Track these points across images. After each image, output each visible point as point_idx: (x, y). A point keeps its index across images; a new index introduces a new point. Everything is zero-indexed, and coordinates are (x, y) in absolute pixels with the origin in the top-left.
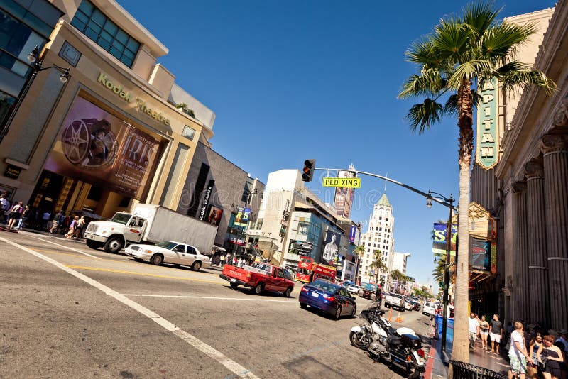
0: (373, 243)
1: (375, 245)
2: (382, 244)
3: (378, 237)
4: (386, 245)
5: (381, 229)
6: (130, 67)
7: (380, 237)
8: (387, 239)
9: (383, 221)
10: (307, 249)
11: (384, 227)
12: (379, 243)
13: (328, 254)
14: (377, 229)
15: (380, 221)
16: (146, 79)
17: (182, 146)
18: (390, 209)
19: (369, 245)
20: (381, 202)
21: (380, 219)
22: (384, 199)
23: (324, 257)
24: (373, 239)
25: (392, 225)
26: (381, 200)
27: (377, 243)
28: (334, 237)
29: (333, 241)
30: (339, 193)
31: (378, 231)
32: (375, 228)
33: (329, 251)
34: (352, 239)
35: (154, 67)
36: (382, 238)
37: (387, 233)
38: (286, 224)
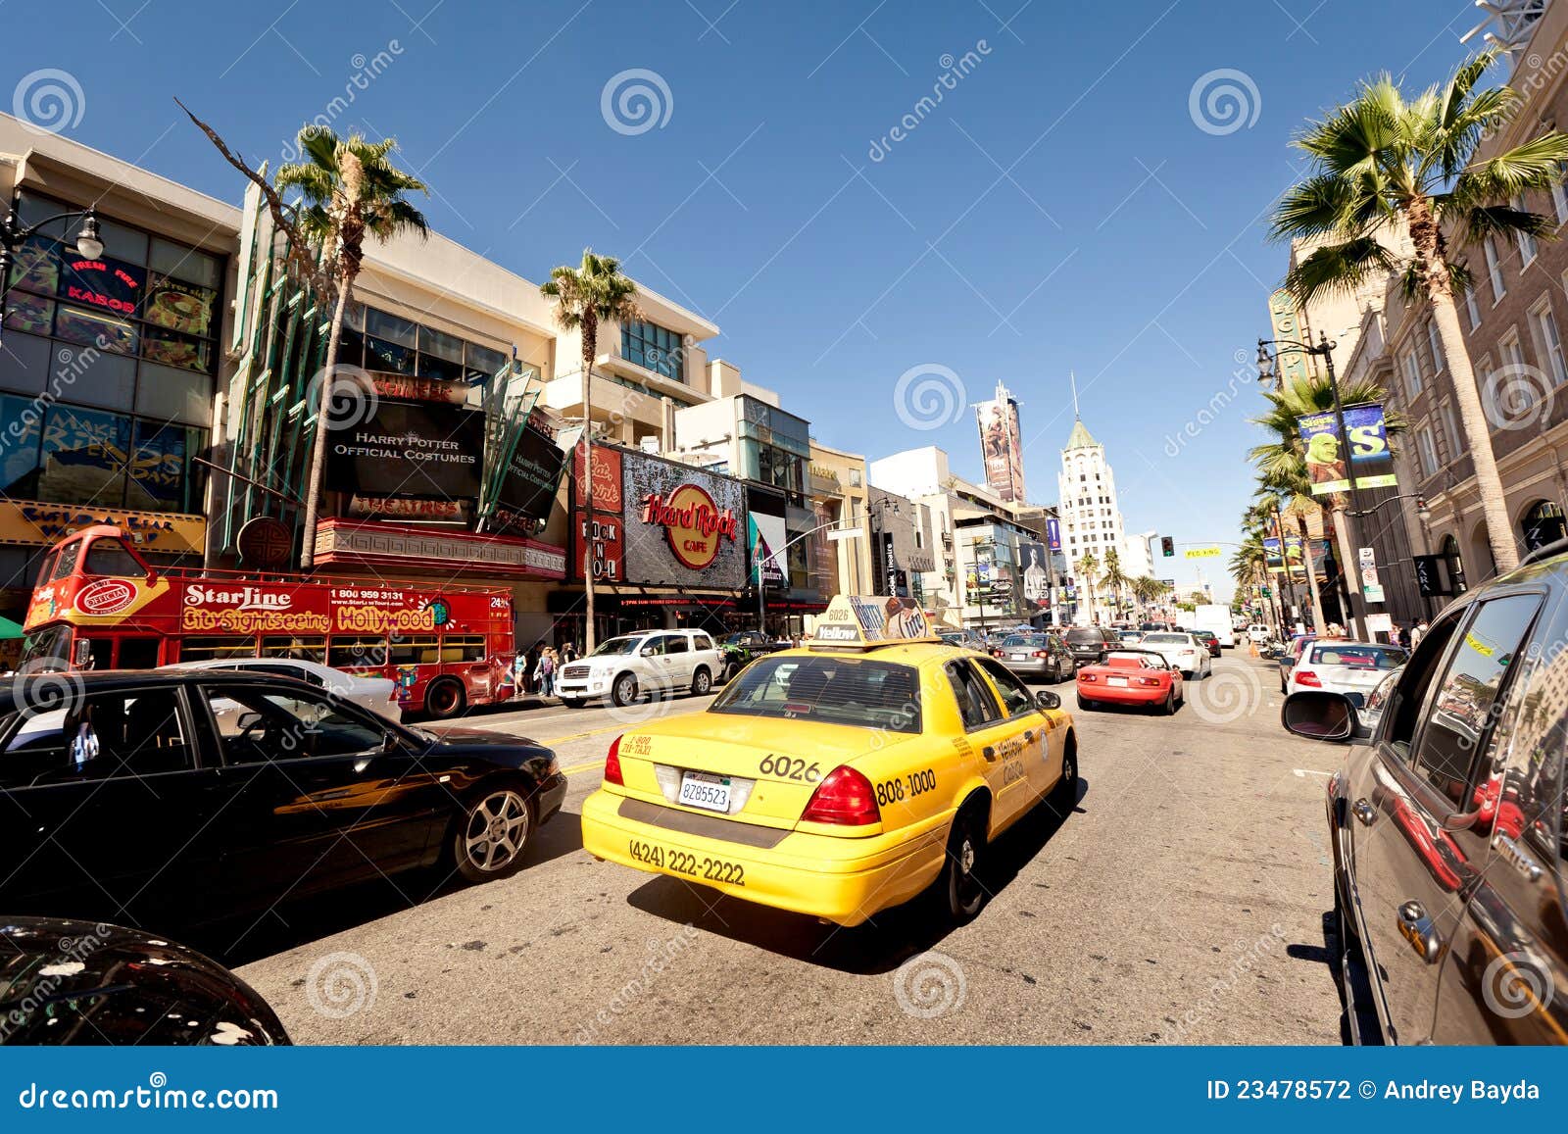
0: (1078, 534)
1: (1085, 539)
2: (1099, 532)
3: (1088, 520)
4: (1108, 531)
5: (1089, 501)
6: (681, 379)
7: (1091, 519)
8: (1107, 518)
9: (1091, 482)
10: (1005, 591)
11: (1095, 495)
12: (1093, 532)
13: (1032, 587)
14: (1081, 502)
15: (1084, 484)
16: (704, 392)
17: (856, 500)
18: (1099, 451)
19: (1073, 540)
20: (1074, 443)
21: (1083, 478)
22: (1078, 435)
23: (1027, 595)
24: (1077, 527)
25: (1112, 485)
26: (1075, 436)
27: (1089, 533)
28: (1033, 554)
29: (1033, 562)
30: (990, 452)
31: (1086, 507)
32: (1076, 503)
33: (1032, 583)
34: (1055, 544)
35: (708, 366)
36: (1098, 519)
37: (1105, 506)
38: (950, 557)
